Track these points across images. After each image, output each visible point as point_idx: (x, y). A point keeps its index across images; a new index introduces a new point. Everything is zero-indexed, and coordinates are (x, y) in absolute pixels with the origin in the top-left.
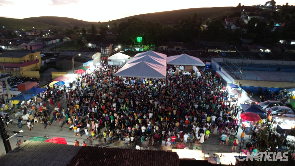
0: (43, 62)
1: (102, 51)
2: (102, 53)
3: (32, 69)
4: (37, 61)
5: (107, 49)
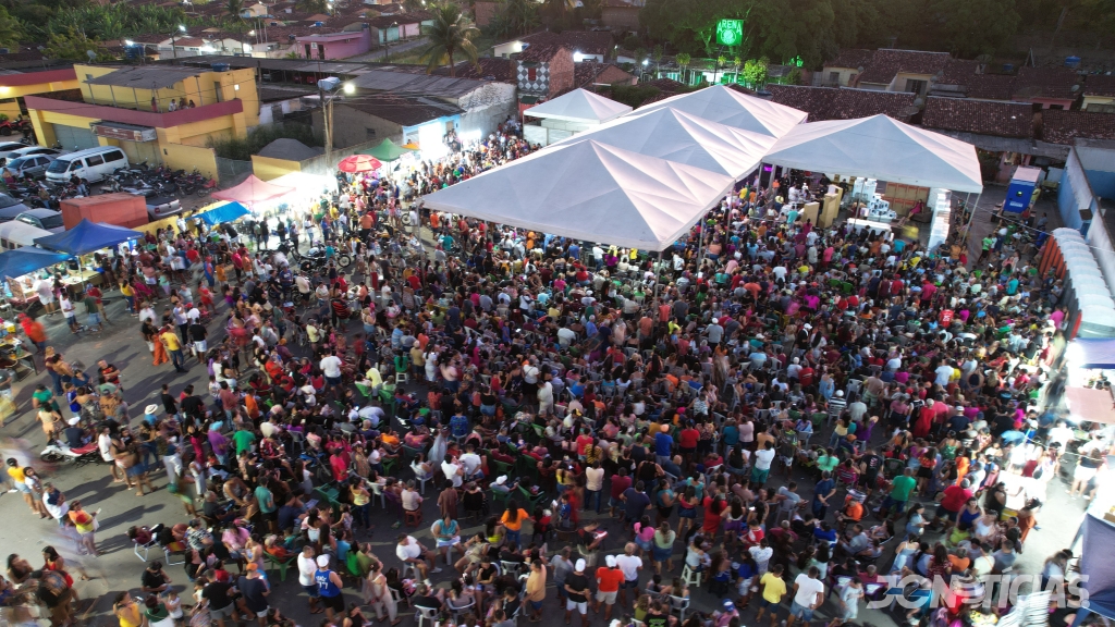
0: (267, 110)
1: (520, 77)
2: (521, 85)
3: (209, 135)
4: (236, 106)
5: (543, 70)
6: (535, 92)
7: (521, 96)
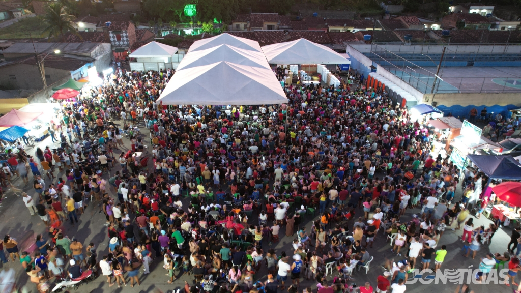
1: (112, 39)
2: (113, 43)
5: (124, 34)
7: (114, 49)
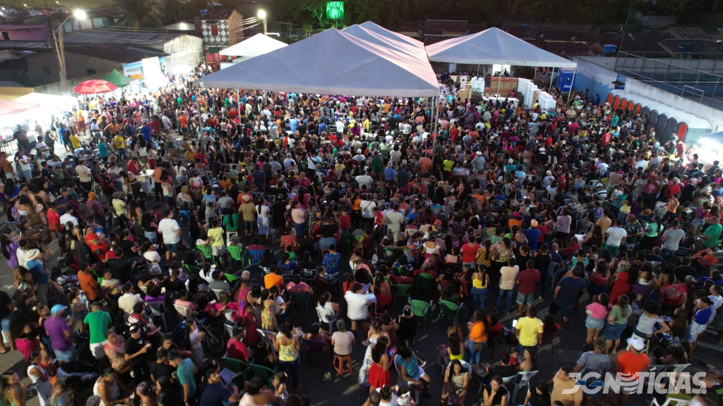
1: (205, 33)
2: (206, 39)
5: (223, 27)
6: (218, 44)
7: (207, 47)
